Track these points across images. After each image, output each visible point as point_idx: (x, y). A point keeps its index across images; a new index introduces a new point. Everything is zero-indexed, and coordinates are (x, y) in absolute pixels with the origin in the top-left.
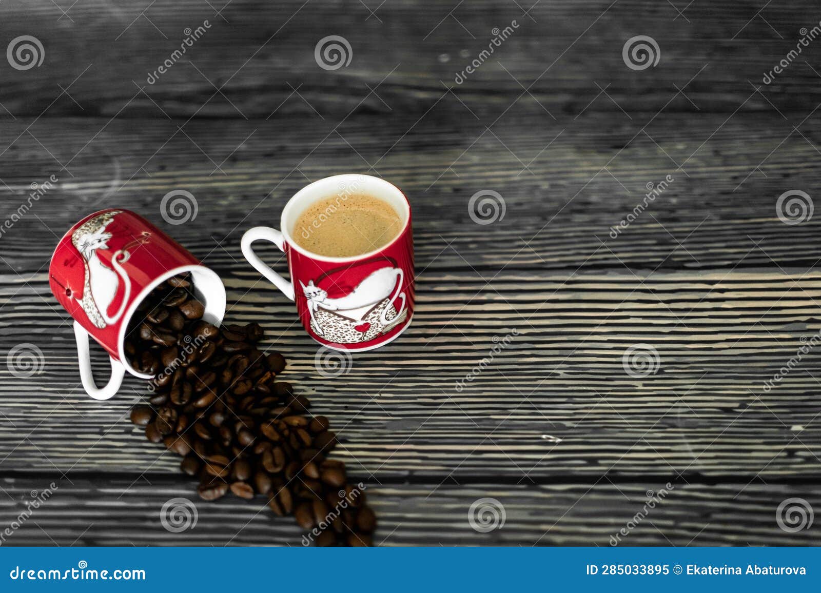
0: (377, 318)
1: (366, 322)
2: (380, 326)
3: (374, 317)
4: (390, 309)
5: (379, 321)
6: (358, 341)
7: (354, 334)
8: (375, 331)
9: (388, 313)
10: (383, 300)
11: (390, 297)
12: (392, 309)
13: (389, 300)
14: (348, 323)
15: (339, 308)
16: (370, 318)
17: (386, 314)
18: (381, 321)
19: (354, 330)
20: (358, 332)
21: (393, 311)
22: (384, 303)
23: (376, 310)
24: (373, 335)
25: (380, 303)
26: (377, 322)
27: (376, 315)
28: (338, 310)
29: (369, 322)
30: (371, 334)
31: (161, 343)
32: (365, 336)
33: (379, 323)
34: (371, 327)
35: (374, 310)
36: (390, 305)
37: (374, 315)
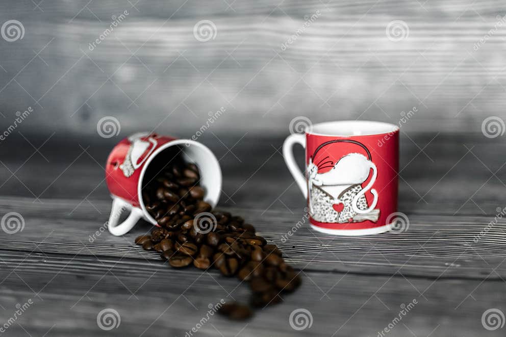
0: (350, 202)
1: (341, 202)
2: (351, 211)
3: (347, 199)
4: (362, 198)
5: (351, 205)
6: (334, 221)
7: (332, 213)
8: (347, 215)
9: (359, 200)
10: (356, 185)
11: (363, 185)
12: (363, 200)
13: (361, 188)
14: (329, 200)
15: (324, 184)
16: (344, 198)
17: (358, 201)
18: (353, 205)
19: (332, 208)
20: (335, 212)
21: (364, 202)
22: (356, 188)
23: (349, 192)
24: (345, 218)
25: (354, 186)
26: (349, 205)
27: (350, 198)
28: (323, 185)
29: (343, 202)
30: (344, 217)
31: (169, 197)
32: (339, 216)
33: (351, 207)
34: (344, 209)
35: (348, 191)
36: (361, 194)
37: (347, 197)
